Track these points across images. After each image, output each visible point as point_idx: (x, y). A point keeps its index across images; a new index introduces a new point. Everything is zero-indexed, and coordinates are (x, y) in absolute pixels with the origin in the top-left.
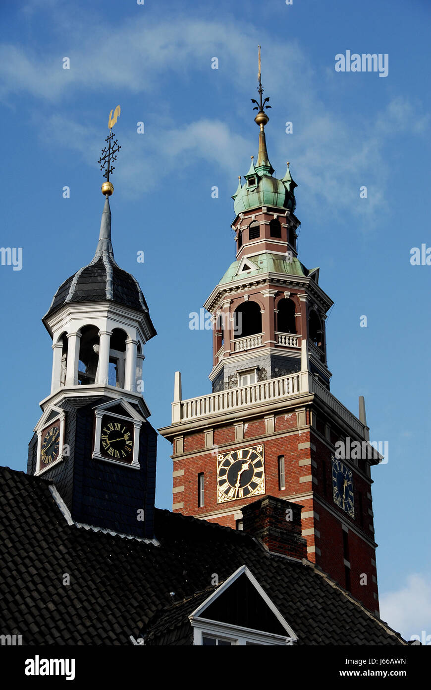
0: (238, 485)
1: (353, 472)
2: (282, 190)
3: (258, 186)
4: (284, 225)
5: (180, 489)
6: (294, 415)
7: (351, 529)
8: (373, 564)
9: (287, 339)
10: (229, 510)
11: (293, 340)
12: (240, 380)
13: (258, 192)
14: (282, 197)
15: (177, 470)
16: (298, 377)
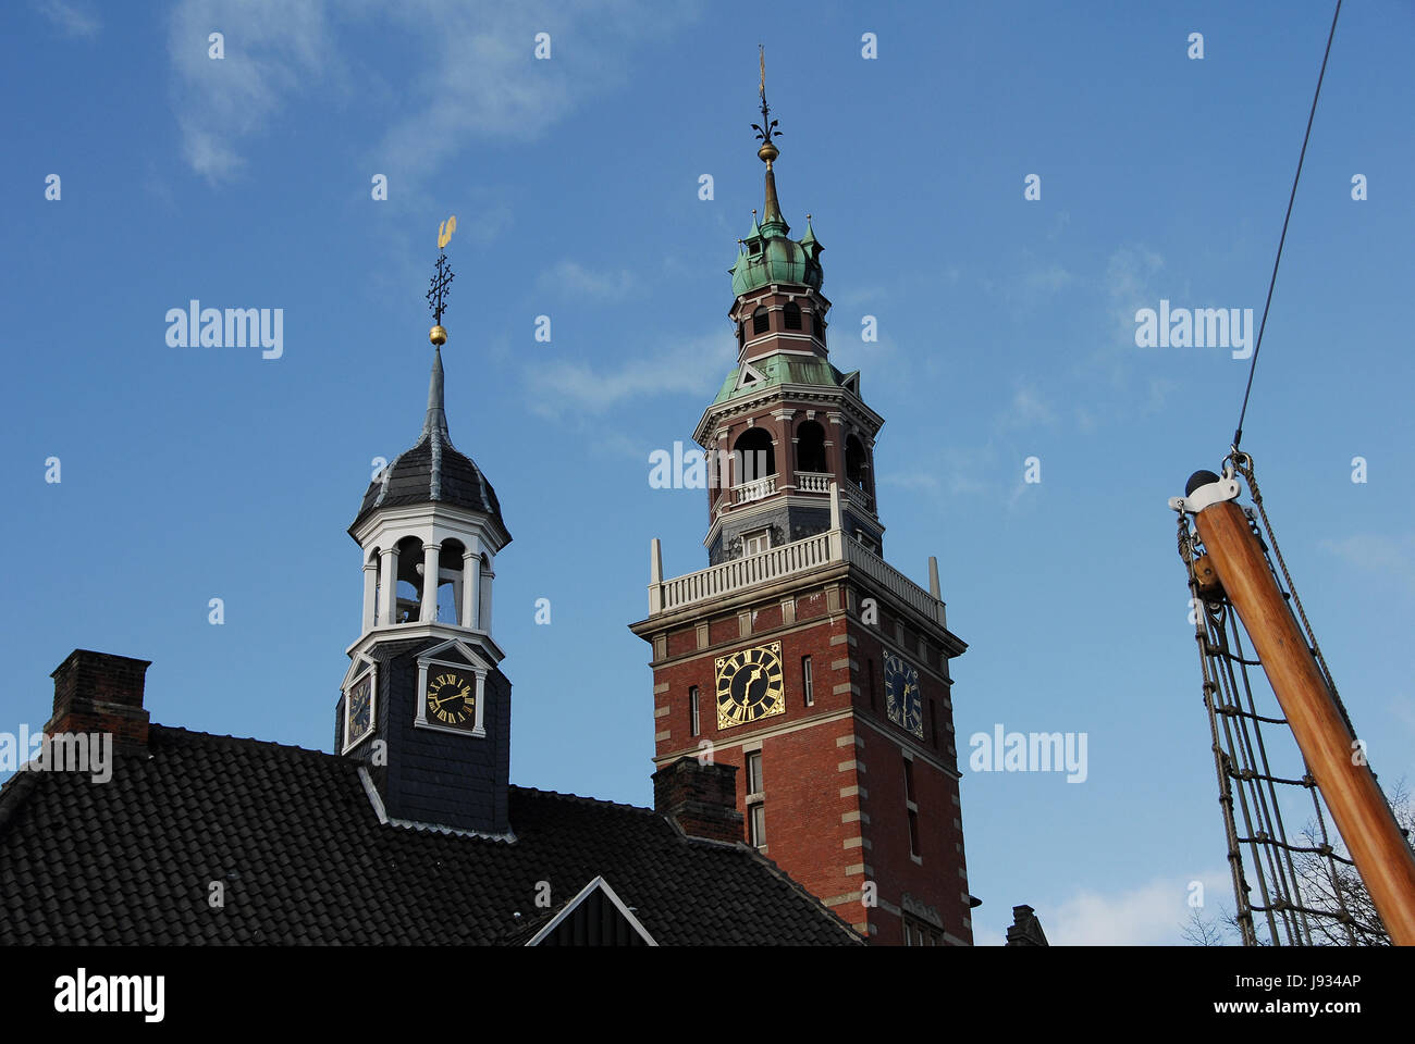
0: (746, 701)
1: (919, 670)
2: (800, 256)
3: (764, 255)
4: (806, 310)
5: (666, 711)
6: (823, 595)
7: (917, 754)
8: (955, 802)
9: (811, 481)
10: (734, 738)
11: (822, 482)
12: (746, 547)
13: (765, 263)
14: (801, 267)
15: (660, 683)
16: (827, 538)
